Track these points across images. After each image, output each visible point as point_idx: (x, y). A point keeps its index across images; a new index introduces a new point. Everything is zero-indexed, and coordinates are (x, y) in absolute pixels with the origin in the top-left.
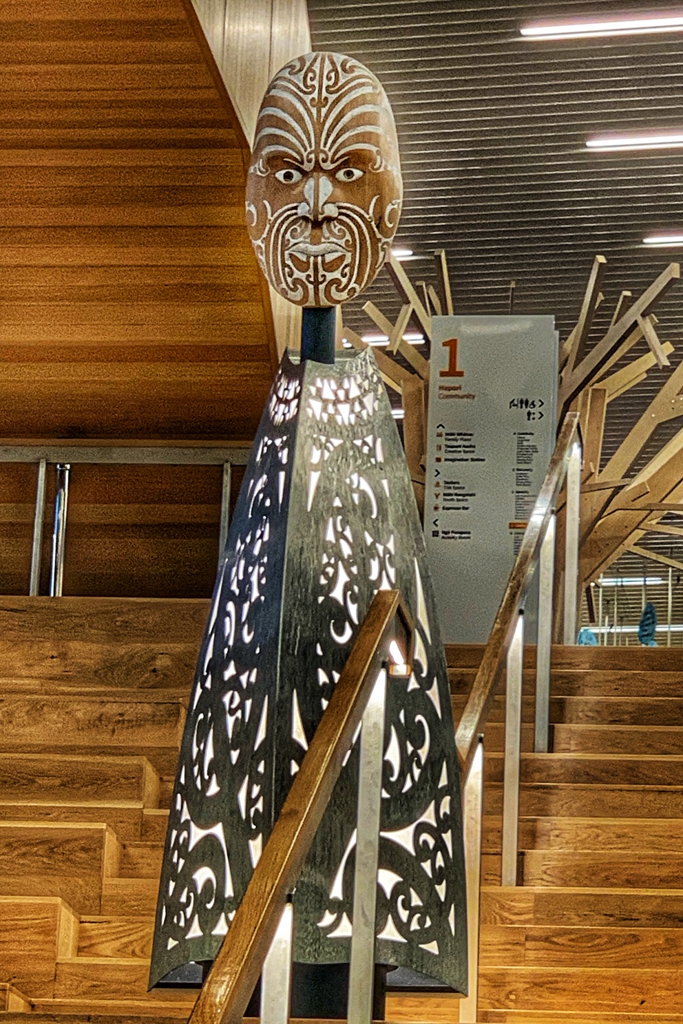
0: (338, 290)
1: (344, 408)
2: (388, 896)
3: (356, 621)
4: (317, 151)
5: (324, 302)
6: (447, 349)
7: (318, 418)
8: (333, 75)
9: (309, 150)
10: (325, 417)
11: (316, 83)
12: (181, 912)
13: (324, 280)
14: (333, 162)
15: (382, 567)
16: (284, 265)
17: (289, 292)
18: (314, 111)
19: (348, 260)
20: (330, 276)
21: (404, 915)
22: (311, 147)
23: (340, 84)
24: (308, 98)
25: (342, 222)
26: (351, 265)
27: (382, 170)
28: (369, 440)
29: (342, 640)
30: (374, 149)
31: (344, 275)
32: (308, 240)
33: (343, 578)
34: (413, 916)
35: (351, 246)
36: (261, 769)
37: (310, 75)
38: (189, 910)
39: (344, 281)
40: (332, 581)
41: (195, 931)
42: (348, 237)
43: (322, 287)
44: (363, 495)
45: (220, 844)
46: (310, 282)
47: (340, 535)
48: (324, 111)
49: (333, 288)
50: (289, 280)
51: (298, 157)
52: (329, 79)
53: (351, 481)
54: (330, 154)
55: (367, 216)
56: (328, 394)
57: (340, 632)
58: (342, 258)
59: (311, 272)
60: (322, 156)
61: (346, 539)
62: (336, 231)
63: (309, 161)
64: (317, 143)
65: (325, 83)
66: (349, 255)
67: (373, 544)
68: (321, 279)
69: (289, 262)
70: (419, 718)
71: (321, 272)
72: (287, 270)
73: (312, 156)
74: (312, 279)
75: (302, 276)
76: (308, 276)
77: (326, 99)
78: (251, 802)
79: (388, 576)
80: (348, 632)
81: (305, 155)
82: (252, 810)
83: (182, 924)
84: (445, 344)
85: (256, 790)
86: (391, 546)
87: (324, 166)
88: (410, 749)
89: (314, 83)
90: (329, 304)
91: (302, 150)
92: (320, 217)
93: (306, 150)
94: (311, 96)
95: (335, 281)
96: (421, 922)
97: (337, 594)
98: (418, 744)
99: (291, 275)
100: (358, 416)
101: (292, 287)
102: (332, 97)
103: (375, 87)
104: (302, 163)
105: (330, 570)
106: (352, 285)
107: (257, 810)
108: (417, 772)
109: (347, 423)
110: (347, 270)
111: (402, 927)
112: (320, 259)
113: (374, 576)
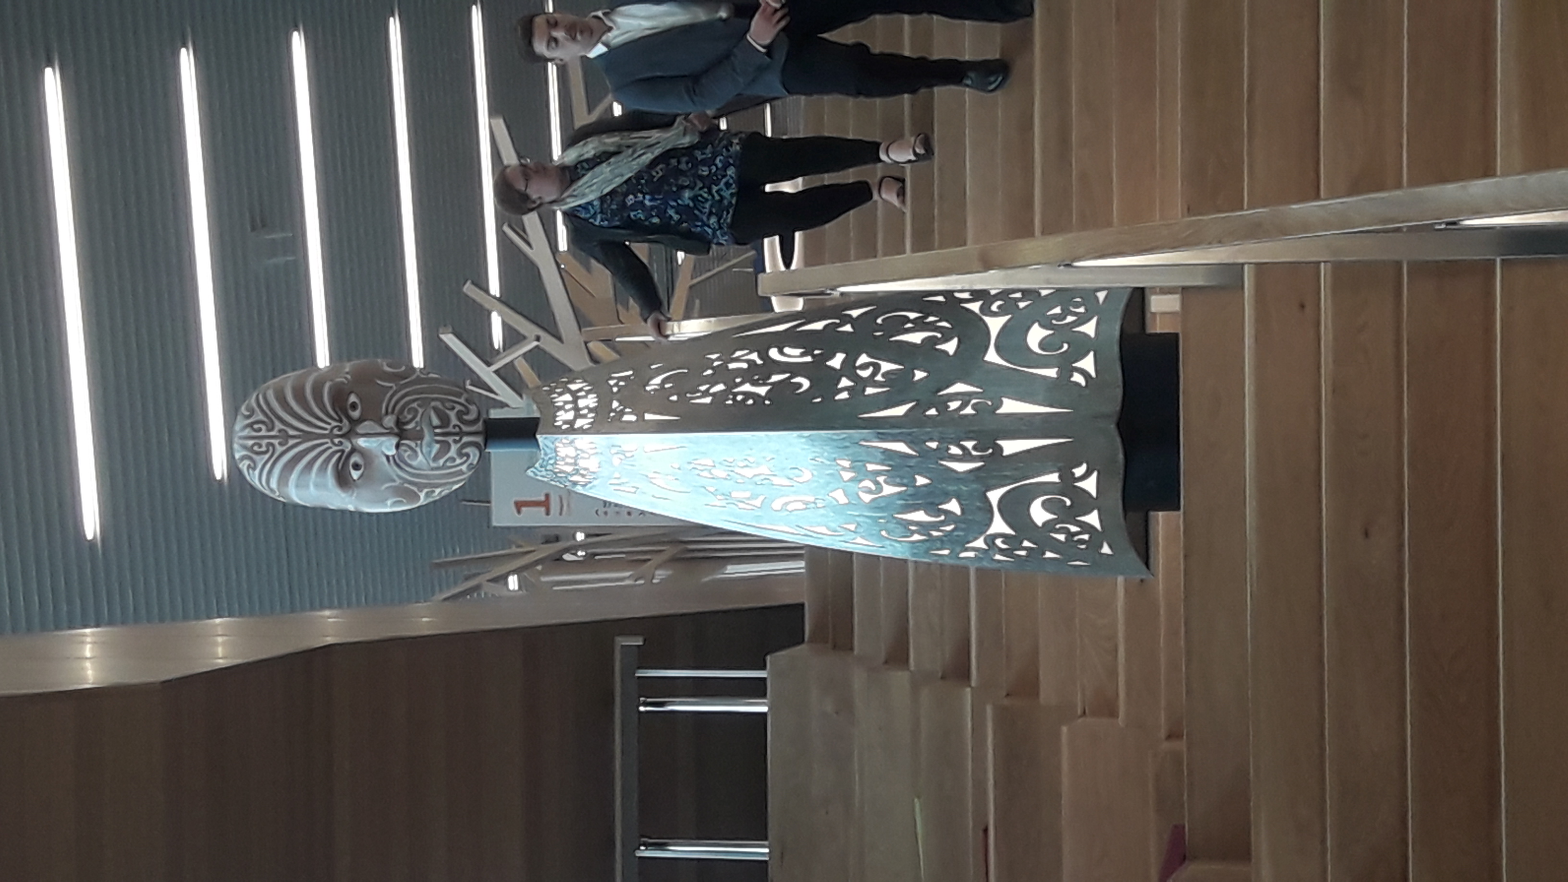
0: (467, 413)
1: (582, 403)
2: (1051, 332)
3: (787, 375)
4: (331, 436)
5: (479, 427)
6: (524, 509)
7: (592, 420)
8: (256, 426)
9: (330, 445)
10: (592, 415)
11: (264, 442)
12: (1076, 538)
13: (458, 426)
14: (341, 421)
15: (737, 360)
16: (444, 467)
17: (469, 462)
18: (291, 442)
19: (438, 404)
20: (454, 421)
21: (1070, 319)
22: (327, 443)
23: (265, 419)
24: (280, 449)
25: (402, 411)
26: (442, 401)
27: (349, 377)
28: (612, 382)
29: (806, 383)
30: (327, 385)
31: (453, 408)
32: (419, 442)
33: (747, 387)
34: (1071, 311)
35: (425, 403)
36: (933, 445)
37: (256, 448)
38: (1074, 529)
39: (458, 408)
40: (748, 394)
41: (1093, 519)
42: (415, 405)
43: (465, 429)
44: (664, 381)
45: (1008, 492)
46: (461, 439)
47: (706, 393)
48: (292, 432)
49: (465, 417)
50: (458, 461)
51: (338, 455)
52: (260, 430)
53: (652, 390)
54: (334, 424)
55: (395, 388)
56: (570, 415)
57: (800, 385)
58: (435, 409)
59: (450, 439)
60: (336, 432)
61: (708, 389)
62: (409, 417)
63: (341, 443)
64: (323, 436)
65: (263, 433)
66: (433, 404)
67: (713, 368)
68: (457, 429)
69: (441, 462)
70: (879, 321)
71: (450, 429)
72: (449, 464)
73: (336, 441)
74: (457, 438)
75: (454, 448)
76: (455, 442)
77: (280, 431)
78: (966, 456)
79: (743, 356)
80: (798, 380)
81: (335, 448)
82: (974, 453)
83: (1086, 537)
84: (519, 512)
85: (955, 450)
86: (714, 357)
87: (345, 430)
88: (909, 325)
89: (264, 445)
90: (481, 423)
91: (330, 451)
92: (396, 430)
93: (330, 448)
94: (277, 446)
95: (459, 415)
96: (1078, 305)
97: (762, 391)
98: (907, 320)
99: (454, 460)
100: (588, 392)
101: (465, 458)
102: (278, 425)
103: (268, 388)
104: (343, 451)
105: (739, 398)
106: (462, 400)
107: (975, 448)
108: (931, 319)
109: (596, 400)
110: (448, 405)
111: (1083, 320)
112: (438, 431)
113: (745, 366)
